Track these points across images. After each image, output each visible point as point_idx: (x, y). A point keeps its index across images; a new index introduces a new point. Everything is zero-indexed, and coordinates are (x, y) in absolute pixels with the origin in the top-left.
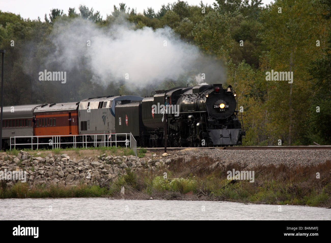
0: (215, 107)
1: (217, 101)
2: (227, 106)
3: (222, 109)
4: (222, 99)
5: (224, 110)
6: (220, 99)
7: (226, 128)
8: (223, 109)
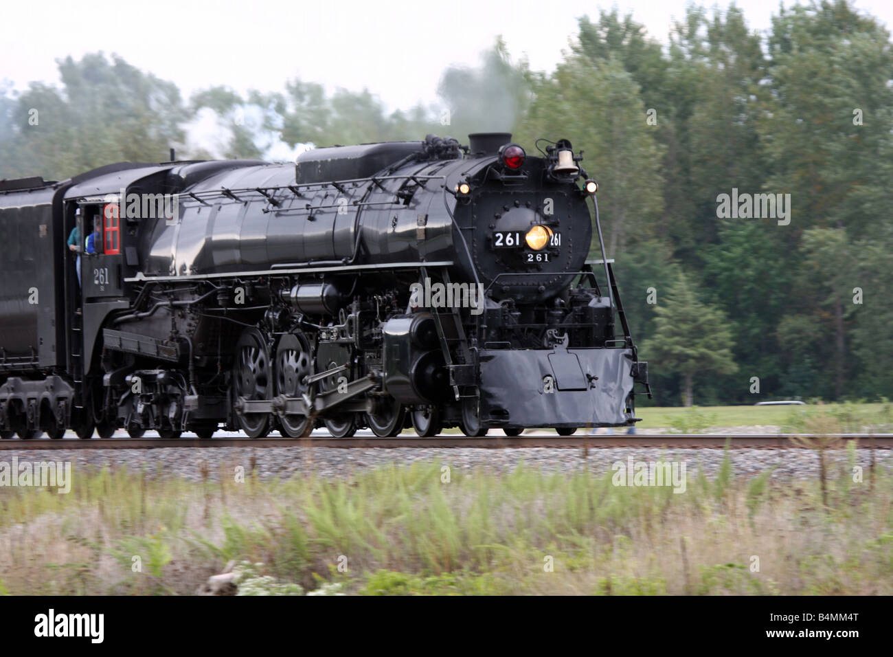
0: (498, 243)
1: (506, 215)
2: (556, 239)
3: (535, 252)
4: (528, 206)
5: (543, 257)
6: (517, 206)
7: (566, 342)
8: (541, 251)
